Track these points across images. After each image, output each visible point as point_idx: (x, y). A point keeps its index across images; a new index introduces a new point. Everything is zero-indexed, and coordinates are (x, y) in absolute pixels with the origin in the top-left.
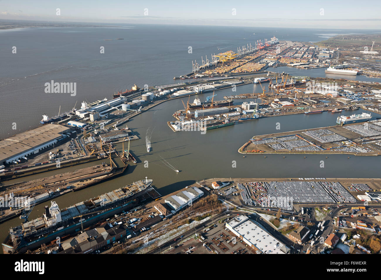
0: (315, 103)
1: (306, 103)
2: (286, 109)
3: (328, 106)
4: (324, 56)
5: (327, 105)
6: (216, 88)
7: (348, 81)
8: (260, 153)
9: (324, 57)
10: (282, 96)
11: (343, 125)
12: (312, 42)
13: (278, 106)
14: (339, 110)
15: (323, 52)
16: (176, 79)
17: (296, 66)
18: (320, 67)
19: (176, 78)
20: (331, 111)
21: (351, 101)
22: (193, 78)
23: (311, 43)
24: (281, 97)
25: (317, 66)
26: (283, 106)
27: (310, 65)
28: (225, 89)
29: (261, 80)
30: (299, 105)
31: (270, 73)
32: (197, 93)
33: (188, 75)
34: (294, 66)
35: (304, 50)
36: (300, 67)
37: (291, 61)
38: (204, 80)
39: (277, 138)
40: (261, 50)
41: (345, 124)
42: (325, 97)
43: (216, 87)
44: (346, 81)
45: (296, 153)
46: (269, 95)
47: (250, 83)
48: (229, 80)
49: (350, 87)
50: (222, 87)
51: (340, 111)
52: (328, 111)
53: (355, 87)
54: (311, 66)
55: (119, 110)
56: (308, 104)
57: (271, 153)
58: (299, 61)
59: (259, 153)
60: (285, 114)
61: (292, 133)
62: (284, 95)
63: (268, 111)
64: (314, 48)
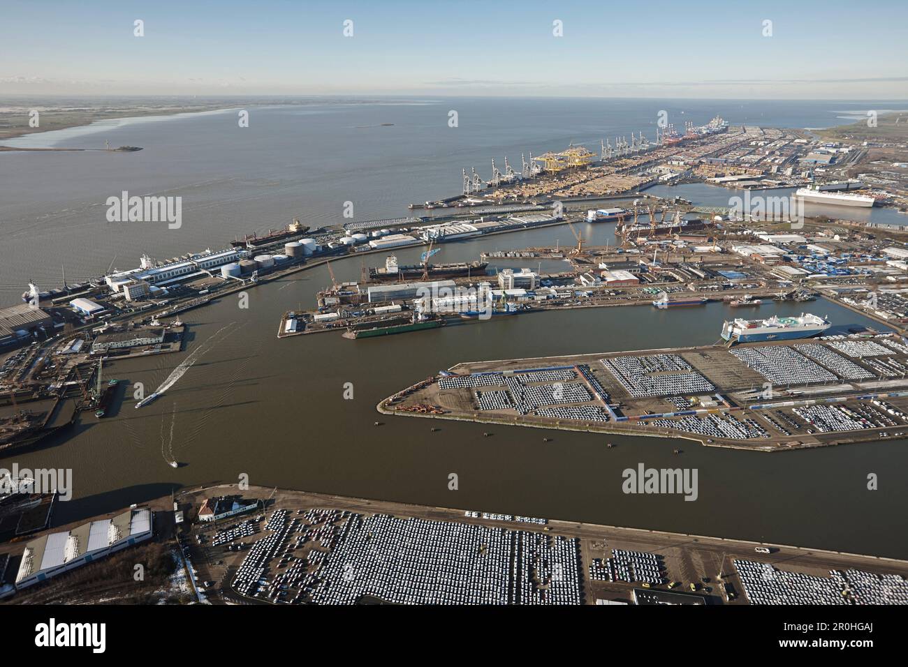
0: (699, 277)
1: (677, 277)
2: (610, 292)
3: (733, 286)
4: (815, 160)
5: (732, 284)
6: (481, 232)
7: (837, 223)
8: (430, 415)
9: (816, 162)
10: (630, 255)
11: (736, 344)
12: (809, 129)
13: (593, 283)
14: (754, 299)
15: (821, 151)
16: (414, 208)
17: (726, 182)
18: (787, 186)
19: (413, 206)
20: (728, 302)
21: (808, 275)
22: (454, 207)
23: (807, 131)
24: (627, 257)
25: (779, 184)
26: (606, 283)
27: (765, 180)
28: (500, 234)
29: (610, 214)
30: (654, 281)
31: (649, 197)
32: (426, 242)
33: (447, 201)
34: (721, 182)
35: (778, 145)
36: (735, 184)
37: (721, 171)
38: (471, 212)
39: (515, 372)
40: (670, 145)
41: (739, 343)
42: (741, 264)
43: (480, 230)
44: (832, 221)
45: (531, 424)
46: (597, 252)
47: (577, 222)
48: (531, 213)
49: (833, 237)
50: (499, 229)
51: (755, 302)
52: (722, 300)
53: (846, 238)
54: (766, 183)
55: (212, 276)
56: (681, 280)
57: (461, 417)
58: (743, 172)
59: (428, 416)
60: (596, 305)
61: (571, 360)
62: (636, 254)
63: (556, 294)
64: (805, 141)
